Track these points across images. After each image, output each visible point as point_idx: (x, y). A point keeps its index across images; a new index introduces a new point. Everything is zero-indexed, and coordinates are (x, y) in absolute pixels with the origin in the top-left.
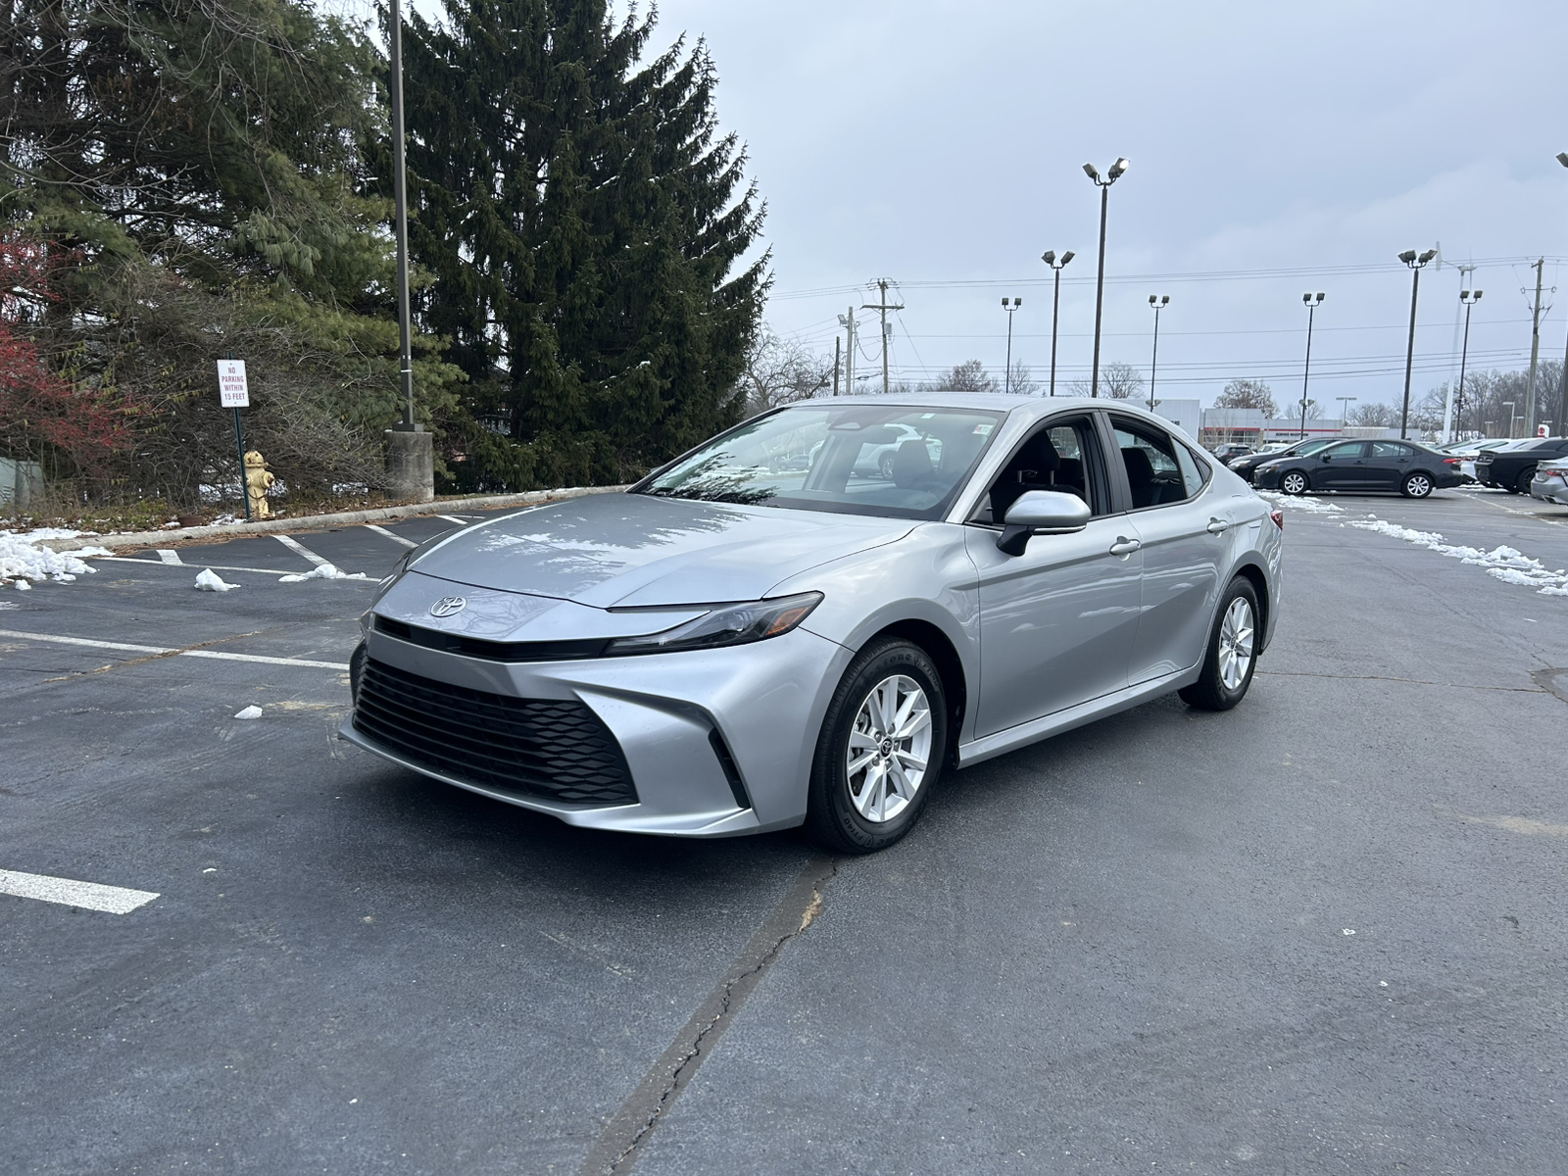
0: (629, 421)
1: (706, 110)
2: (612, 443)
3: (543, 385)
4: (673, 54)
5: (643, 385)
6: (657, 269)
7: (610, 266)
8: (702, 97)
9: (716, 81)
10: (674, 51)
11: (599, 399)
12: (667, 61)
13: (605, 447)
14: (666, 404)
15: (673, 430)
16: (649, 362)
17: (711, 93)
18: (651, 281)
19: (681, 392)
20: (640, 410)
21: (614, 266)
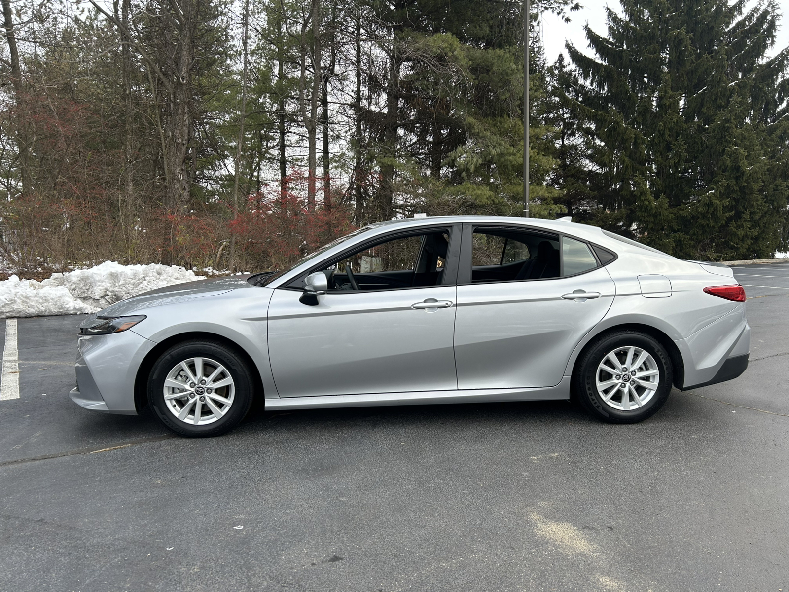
0: (703, 226)
1: (774, 34)
2: (691, 239)
3: (643, 209)
4: (759, 6)
5: (710, 204)
6: (725, 136)
7: (701, 138)
8: (772, 25)
9: (781, 15)
10: (760, 4)
11: (680, 215)
12: (756, 10)
13: (685, 242)
14: (727, 214)
15: (734, 230)
16: (713, 191)
17: (777, 23)
18: (722, 143)
19: (743, 206)
20: (709, 220)
21: (703, 138)
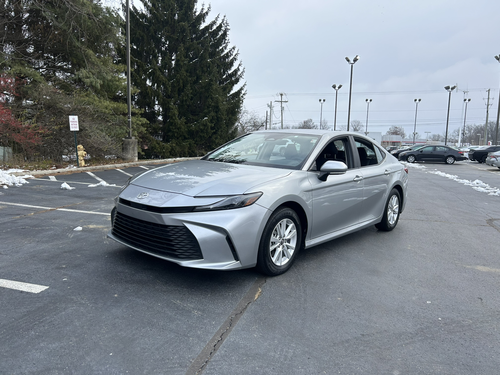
0: (201, 136)
1: (226, 38)
2: (195, 143)
3: (173, 125)
4: (216, 21)
5: (205, 125)
6: (210, 88)
8: (225, 34)
9: (229, 29)
11: (191, 130)
12: (214, 23)
13: (192, 145)
14: (212, 131)
15: (214, 140)
16: (207, 118)
17: (228, 33)
18: (208, 92)
19: (217, 127)
20: (204, 133)
21: (196, 87)
